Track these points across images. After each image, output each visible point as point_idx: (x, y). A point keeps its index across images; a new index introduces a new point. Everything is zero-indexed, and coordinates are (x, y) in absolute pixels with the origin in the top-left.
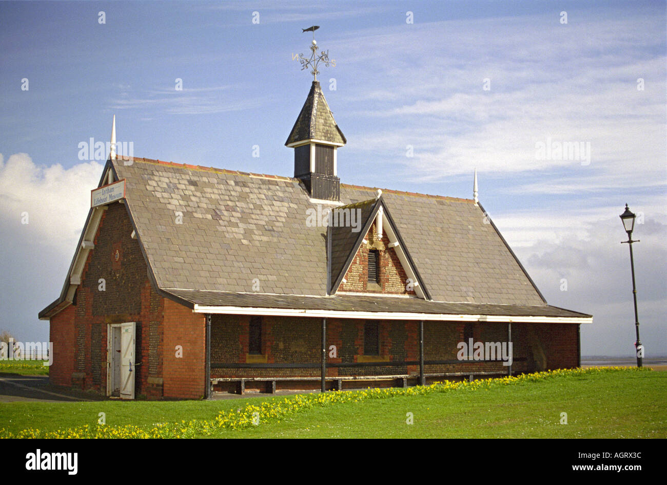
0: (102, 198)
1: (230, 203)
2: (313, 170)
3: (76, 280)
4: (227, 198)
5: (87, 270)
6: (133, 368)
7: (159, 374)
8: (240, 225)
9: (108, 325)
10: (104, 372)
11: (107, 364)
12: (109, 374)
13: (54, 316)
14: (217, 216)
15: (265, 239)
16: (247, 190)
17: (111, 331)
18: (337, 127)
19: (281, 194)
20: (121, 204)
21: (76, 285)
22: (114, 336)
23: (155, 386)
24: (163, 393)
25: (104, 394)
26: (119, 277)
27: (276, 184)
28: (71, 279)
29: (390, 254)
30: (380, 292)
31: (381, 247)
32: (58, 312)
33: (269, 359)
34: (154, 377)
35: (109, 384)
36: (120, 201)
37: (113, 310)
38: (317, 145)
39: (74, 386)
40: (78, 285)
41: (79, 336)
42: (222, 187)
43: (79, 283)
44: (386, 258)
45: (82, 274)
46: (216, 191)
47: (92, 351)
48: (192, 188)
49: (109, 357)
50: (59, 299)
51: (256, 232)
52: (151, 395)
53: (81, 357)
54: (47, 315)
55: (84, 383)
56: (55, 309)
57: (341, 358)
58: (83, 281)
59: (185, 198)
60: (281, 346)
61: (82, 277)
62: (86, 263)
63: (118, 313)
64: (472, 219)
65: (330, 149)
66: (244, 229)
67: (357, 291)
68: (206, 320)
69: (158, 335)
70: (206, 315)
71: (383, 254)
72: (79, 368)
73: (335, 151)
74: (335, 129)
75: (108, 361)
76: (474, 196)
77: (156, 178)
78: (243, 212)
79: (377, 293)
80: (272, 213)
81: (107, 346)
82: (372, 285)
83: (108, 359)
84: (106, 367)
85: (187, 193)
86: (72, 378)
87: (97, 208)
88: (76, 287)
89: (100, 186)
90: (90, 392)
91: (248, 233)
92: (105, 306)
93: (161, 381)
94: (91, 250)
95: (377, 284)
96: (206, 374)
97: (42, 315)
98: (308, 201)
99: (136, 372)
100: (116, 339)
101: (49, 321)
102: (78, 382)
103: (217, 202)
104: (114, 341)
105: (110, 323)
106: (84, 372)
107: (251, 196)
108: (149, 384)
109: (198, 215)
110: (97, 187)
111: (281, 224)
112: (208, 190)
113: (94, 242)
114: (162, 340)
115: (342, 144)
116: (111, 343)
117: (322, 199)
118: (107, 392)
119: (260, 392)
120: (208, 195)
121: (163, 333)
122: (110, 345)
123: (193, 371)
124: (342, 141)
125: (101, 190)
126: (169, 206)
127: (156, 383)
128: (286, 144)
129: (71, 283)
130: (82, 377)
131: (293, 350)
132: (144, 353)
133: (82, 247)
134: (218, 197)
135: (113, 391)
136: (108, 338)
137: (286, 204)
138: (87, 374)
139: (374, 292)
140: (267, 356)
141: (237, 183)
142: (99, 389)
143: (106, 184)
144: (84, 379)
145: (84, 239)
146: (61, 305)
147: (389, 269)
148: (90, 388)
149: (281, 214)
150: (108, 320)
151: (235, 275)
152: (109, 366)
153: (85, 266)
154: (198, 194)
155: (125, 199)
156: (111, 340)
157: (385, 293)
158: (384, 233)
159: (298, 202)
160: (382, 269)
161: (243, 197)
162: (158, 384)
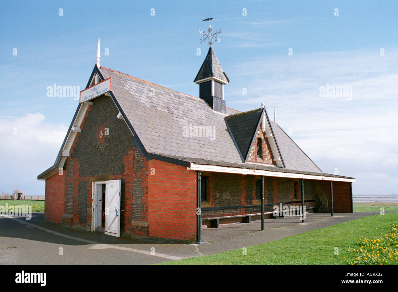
0: (89, 95)
1: (175, 105)
2: (213, 94)
3: (66, 153)
4: (172, 102)
5: (75, 146)
6: (119, 214)
7: (144, 218)
8: (184, 118)
9: (93, 182)
10: (89, 214)
11: (91, 209)
12: (93, 216)
13: (49, 178)
14: (170, 112)
16: (182, 100)
17: (95, 186)
18: (224, 73)
19: (198, 106)
20: (107, 96)
21: (66, 157)
22: (97, 190)
23: (140, 228)
24: (148, 233)
25: (89, 230)
26: (102, 149)
28: (63, 152)
29: (266, 142)
30: (262, 163)
31: (262, 137)
32: (51, 175)
33: (211, 204)
34: (138, 221)
35: (93, 222)
36: (106, 94)
37: (97, 172)
38: (215, 80)
39: (64, 223)
40: (68, 157)
41: (68, 190)
42: (168, 96)
43: (68, 156)
44: (264, 143)
45: (71, 149)
46: (165, 98)
47: (79, 200)
49: (94, 204)
50: (53, 166)
52: (136, 234)
53: (70, 204)
54: (43, 177)
55: (72, 222)
56: (50, 173)
57: (246, 202)
58: (71, 154)
59: (149, 98)
60: (218, 195)
61: (71, 152)
62: (74, 142)
63: (102, 174)
64: (278, 130)
65: (221, 85)
67: (253, 162)
68: (197, 176)
69: (142, 189)
70: (197, 172)
71: (263, 141)
72: (68, 212)
73: (223, 86)
74: (223, 74)
75: (92, 207)
77: (129, 84)
78: (183, 111)
79: (261, 163)
80: (198, 114)
81: (92, 197)
82: (259, 159)
83: (92, 206)
84: (91, 212)
85: (149, 95)
86: (62, 218)
87: (85, 103)
88: (66, 158)
89: (88, 87)
90: (77, 228)
92: (90, 170)
93: (146, 224)
94: (78, 133)
95: (260, 158)
96: (197, 220)
97: (40, 177)
98: (211, 112)
99: (121, 216)
100: (99, 192)
101: (45, 181)
102: (67, 221)
103: (168, 103)
104: (97, 194)
105: (94, 181)
106: (72, 214)
107: (185, 104)
108: (133, 226)
109: (159, 109)
110: (85, 89)
112: (161, 96)
113: (81, 127)
114: (147, 193)
115: (226, 82)
116: (95, 194)
117: (218, 111)
118: (92, 229)
119: (207, 227)
120: (162, 99)
121: (147, 188)
122: (94, 196)
123: (183, 217)
124: (227, 81)
125: (88, 90)
126: (141, 101)
127: (141, 225)
128: (194, 81)
129: (63, 155)
130: (71, 217)
131: (224, 198)
132: (128, 202)
133: (72, 131)
134: (167, 101)
135: (96, 228)
136: (92, 191)
137: (203, 111)
138: (75, 216)
139: (260, 163)
140: (210, 202)
141: (175, 96)
142: (85, 226)
143: (93, 85)
144: (72, 219)
145: (73, 125)
146: (54, 170)
147: (265, 150)
148: (77, 225)
149: (203, 116)
150: (92, 179)
152: (93, 211)
153: (73, 144)
154: (156, 97)
155: (111, 91)
156: (95, 192)
157: (264, 164)
158: (266, 128)
159: (208, 111)
160: (263, 149)
161: (181, 104)
162: (142, 227)
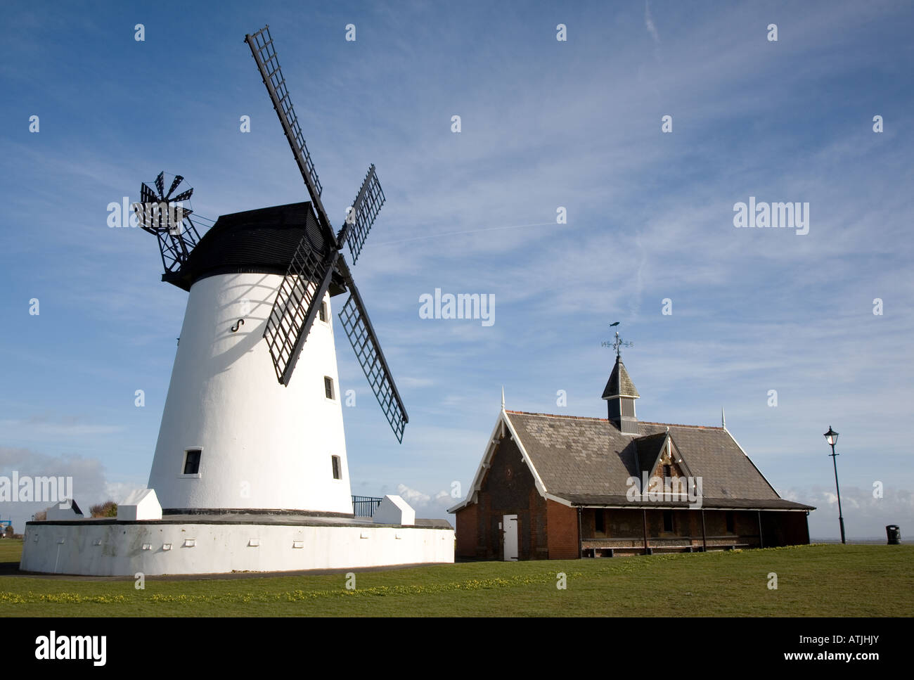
1: (575, 438)
2: (621, 414)
4: (572, 434)
5: (485, 481)
7: (545, 545)
8: (583, 451)
9: (504, 515)
10: (501, 546)
11: (504, 541)
12: (505, 546)
14: (569, 447)
15: (599, 459)
16: (583, 429)
19: (602, 430)
23: (542, 553)
24: (548, 557)
27: (599, 424)
29: (676, 467)
31: (670, 463)
33: (607, 535)
34: (541, 547)
37: (507, 506)
38: (622, 397)
39: (478, 555)
41: (481, 524)
42: (568, 427)
43: (479, 490)
44: (673, 470)
45: (482, 483)
46: (565, 430)
47: (491, 532)
48: (551, 429)
51: (592, 455)
53: (483, 537)
59: (549, 435)
61: (481, 486)
62: (484, 477)
63: (512, 508)
64: (723, 441)
65: (631, 400)
66: (586, 454)
68: (578, 511)
69: (543, 521)
70: (578, 509)
71: (671, 467)
72: (482, 544)
73: (634, 401)
76: (723, 425)
77: (531, 424)
78: (583, 443)
80: (600, 443)
83: (504, 538)
85: (549, 432)
86: (476, 551)
87: (494, 443)
91: (588, 456)
92: (501, 504)
93: (546, 550)
94: (488, 469)
96: (579, 545)
98: (620, 434)
102: (481, 553)
103: (567, 437)
107: (586, 432)
108: (538, 552)
109: (558, 446)
111: (606, 450)
112: (560, 430)
113: (491, 464)
114: (546, 525)
115: (637, 397)
117: (628, 432)
120: (561, 433)
121: (546, 520)
123: (570, 542)
126: (541, 442)
128: (603, 397)
131: (622, 529)
132: (533, 533)
133: (483, 467)
134: (567, 434)
137: (607, 437)
140: (607, 533)
141: (576, 425)
142: (498, 557)
149: (605, 443)
150: (503, 513)
151: (585, 484)
153: (484, 479)
154: (556, 433)
158: (672, 455)
159: (614, 435)
161: (582, 433)
162: (544, 552)
